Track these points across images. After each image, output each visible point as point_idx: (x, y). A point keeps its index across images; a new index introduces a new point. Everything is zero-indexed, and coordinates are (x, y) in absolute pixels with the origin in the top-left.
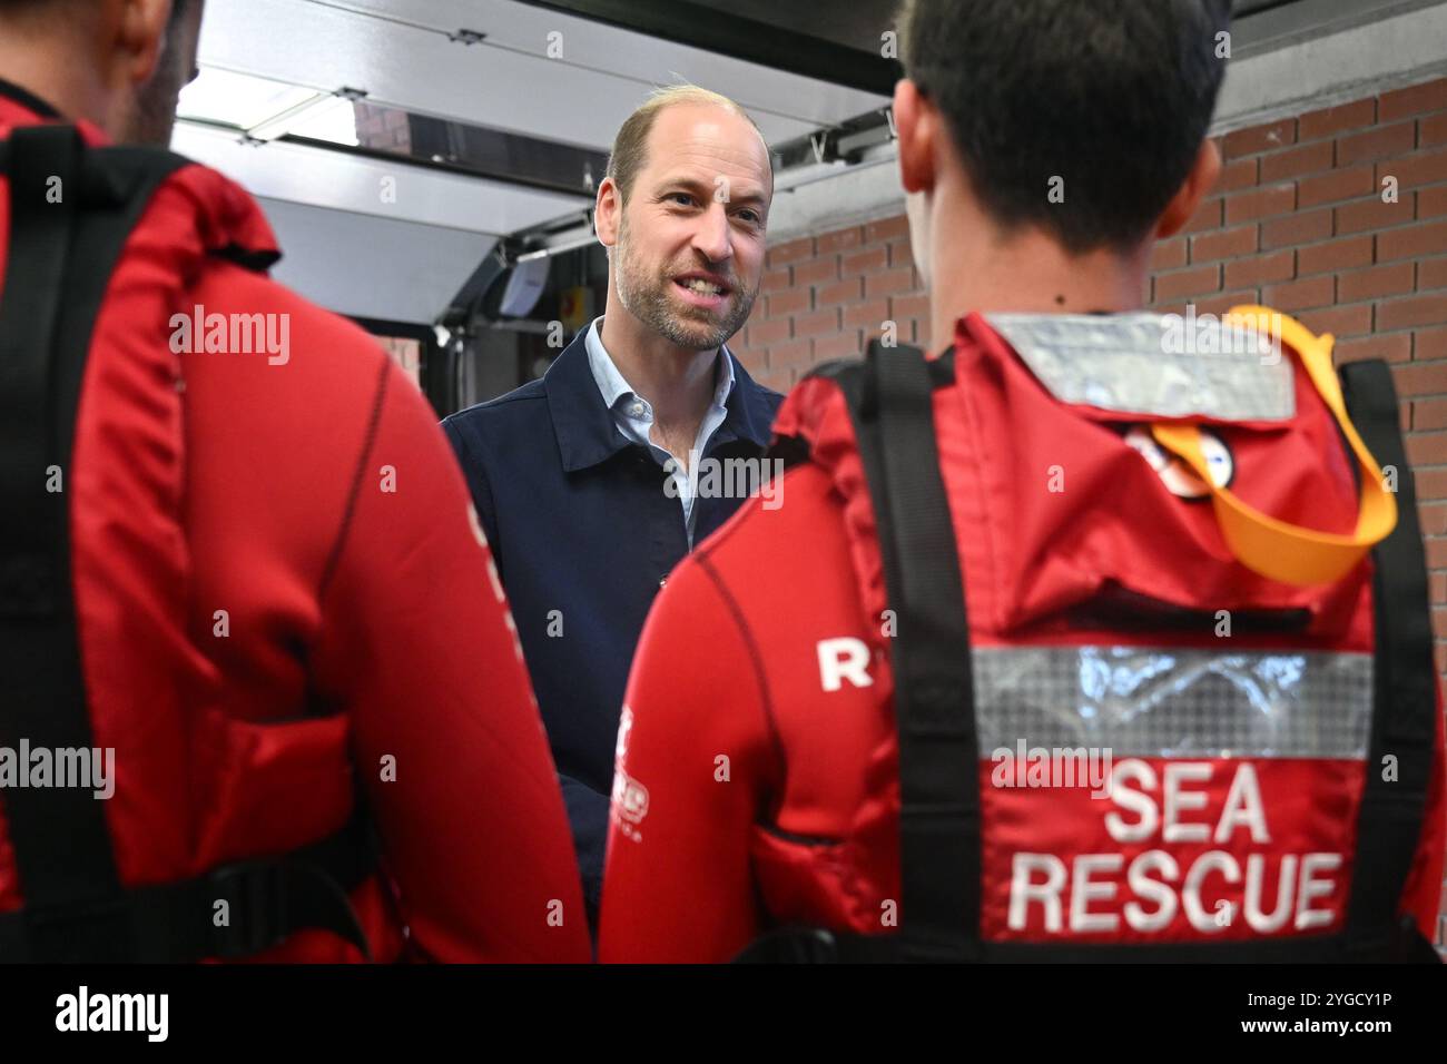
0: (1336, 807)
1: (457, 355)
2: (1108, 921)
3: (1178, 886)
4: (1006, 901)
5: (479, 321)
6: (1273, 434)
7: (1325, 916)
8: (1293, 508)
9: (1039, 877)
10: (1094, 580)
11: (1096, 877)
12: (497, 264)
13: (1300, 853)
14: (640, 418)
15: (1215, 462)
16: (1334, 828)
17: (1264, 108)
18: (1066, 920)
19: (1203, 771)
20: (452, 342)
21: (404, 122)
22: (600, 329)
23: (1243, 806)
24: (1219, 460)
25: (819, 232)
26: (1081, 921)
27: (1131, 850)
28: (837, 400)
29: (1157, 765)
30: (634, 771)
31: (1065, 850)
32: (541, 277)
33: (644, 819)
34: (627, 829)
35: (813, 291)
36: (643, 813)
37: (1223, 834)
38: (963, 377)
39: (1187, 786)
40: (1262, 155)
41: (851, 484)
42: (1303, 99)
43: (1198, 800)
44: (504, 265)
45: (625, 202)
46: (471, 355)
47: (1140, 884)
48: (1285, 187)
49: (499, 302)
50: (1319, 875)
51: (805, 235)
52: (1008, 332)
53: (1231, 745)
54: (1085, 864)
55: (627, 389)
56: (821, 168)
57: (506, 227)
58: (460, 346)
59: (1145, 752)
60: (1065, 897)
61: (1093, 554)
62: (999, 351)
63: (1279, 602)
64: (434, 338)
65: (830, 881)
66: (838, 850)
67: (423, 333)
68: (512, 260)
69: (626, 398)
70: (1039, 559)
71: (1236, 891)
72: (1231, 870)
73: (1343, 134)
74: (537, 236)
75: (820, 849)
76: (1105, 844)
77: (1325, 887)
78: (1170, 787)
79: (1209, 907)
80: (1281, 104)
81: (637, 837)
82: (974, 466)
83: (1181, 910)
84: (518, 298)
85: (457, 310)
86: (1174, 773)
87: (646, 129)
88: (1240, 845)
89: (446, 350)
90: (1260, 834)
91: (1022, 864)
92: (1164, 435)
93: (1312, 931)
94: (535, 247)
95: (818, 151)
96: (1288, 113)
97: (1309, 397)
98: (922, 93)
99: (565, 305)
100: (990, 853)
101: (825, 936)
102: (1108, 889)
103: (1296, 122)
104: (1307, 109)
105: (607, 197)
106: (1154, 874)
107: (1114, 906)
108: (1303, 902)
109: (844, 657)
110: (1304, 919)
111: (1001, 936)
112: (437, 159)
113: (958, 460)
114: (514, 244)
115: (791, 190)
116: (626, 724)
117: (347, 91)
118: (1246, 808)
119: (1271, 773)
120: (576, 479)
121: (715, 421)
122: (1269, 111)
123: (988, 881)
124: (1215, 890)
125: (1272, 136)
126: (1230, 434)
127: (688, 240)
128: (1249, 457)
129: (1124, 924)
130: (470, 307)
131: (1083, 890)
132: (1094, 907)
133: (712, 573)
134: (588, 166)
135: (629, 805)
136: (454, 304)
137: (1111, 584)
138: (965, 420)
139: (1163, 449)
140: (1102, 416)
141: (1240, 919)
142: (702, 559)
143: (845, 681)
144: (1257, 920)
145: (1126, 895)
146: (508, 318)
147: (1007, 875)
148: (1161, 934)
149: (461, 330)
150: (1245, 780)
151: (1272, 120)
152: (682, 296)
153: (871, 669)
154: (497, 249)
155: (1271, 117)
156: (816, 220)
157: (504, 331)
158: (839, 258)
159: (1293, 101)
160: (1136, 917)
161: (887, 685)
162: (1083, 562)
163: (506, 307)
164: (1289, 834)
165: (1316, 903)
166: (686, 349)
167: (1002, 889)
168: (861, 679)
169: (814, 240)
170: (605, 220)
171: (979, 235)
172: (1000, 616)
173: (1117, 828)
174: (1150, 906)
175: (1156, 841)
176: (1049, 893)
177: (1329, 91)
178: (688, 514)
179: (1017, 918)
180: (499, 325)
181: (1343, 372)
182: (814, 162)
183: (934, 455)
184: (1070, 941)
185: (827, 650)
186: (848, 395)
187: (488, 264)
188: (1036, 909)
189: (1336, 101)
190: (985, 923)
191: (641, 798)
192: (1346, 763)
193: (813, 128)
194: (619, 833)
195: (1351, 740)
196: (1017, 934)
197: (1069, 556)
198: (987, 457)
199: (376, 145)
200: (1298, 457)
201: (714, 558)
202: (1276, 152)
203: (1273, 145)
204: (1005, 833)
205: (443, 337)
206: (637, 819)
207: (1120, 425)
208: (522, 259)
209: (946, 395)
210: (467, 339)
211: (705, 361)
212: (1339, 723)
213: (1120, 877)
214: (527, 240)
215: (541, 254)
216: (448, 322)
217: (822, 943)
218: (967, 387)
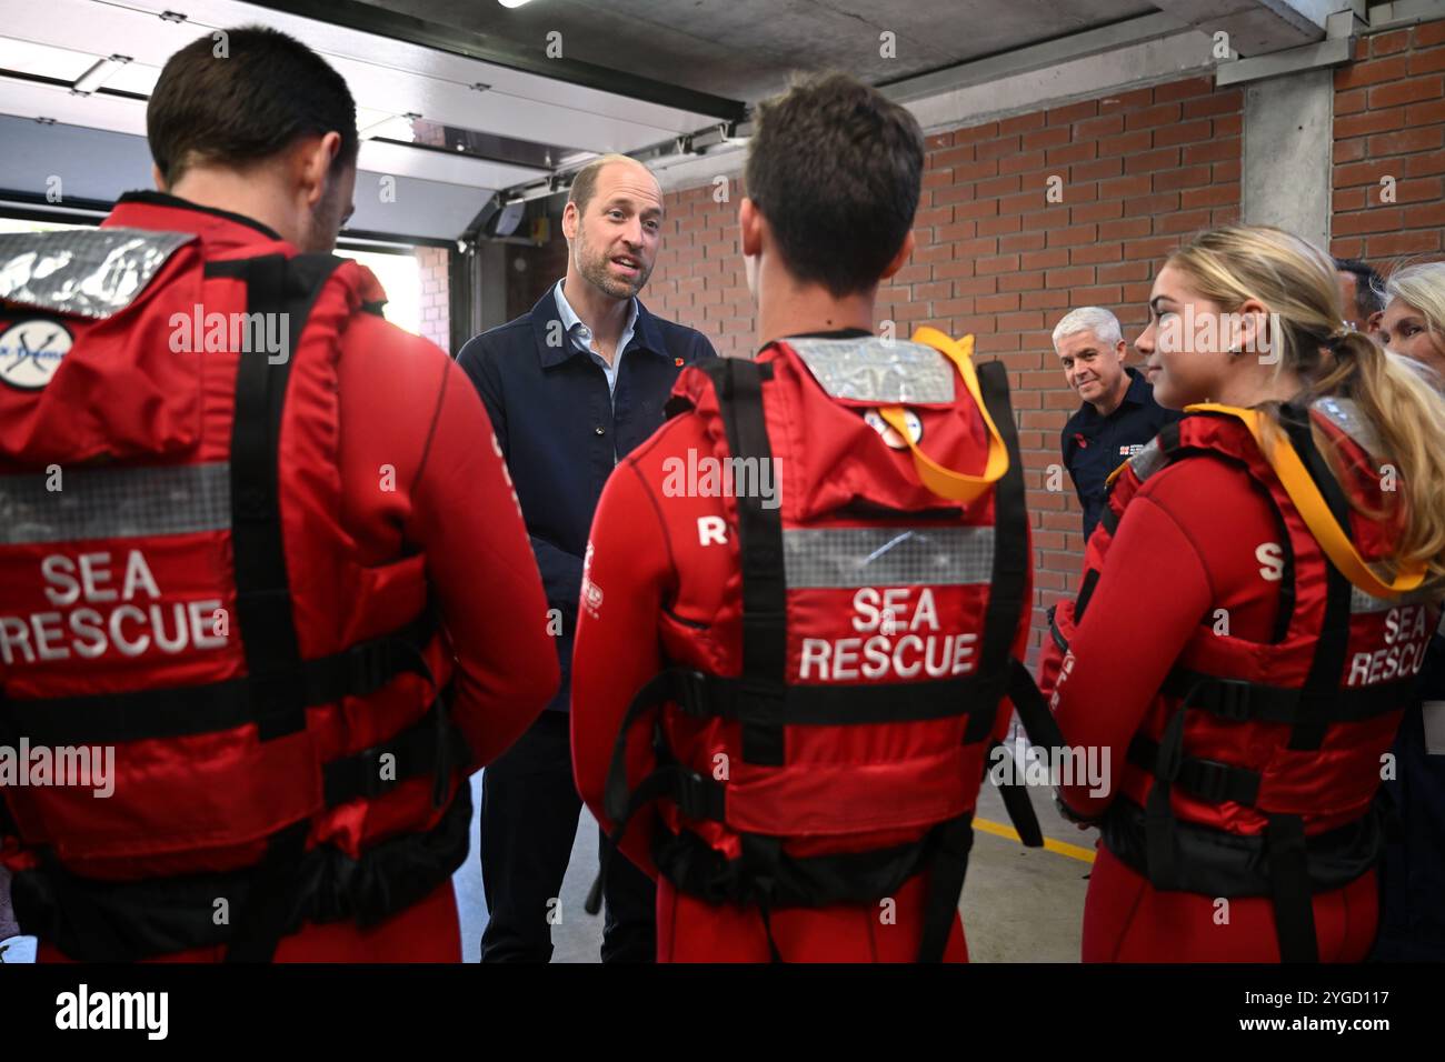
0: (974, 609)
1: (470, 257)
2: (853, 673)
3: (890, 654)
4: (798, 664)
5: (483, 237)
6: (942, 412)
7: (968, 666)
8: (951, 461)
9: (817, 651)
10: (849, 495)
11: (847, 650)
12: (494, 207)
13: (955, 635)
14: (585, 337)
15: (912, 428)
16: (973, 620)
17: (935, 126)
18: (830, 673)
19: (905, 593)
20: (467, 250)
21: (442, 129)
22: (563, 285)
23: (925, 611)
24: (914, 426)
25: (681, 190)
26: (838, 673)
27: (866, 636)
28: (710, 386)
29: (880, 591)
30: (594, 579)
31: (831, 638)
32: (520, 213)
33: (600, 607)
34: (590, 611)
35: (677, 223)
36: (600, 603)
37: (914, 626)
38: (777, 374)
39: (896, 601)
40: (934, 152)
41: (717, 434)
42: (958, 122)
43: (902, 608)
44: (498, 207)
45: (582, 216)
46: (478, 257)
47: (870, 653)
48: (948, 171)
49: (495, 227)
50: (965, 645)
51: (673, 191)
52: (802, 353)
53: (920, 579)
54: (841, 644)
55: (578, 321)
56: (682, 156)
57: (499, 185)
58: (472, 252)
59: (874, 584)
60: (831, 661)
61: (848, 481)
62: (797, 366)
63: (946, 505)
64: (457, 247)
65: (703, 648)
66: (708, 632)
67: (451, 245)
68: (503, 204)
69: (578, 325)
70: (820, 484)
71: (921, 655)
72: (918, 645)
73: (980, 142)
74: (518, 190)
75: (698, 630)
76: (852, 633)
77: (968, 651)
78: (887, 601)
79: (907, 663)
80: (945, 124)
81: (596, 615)
82: (784, 427)
83: (892, 666)
84: (506, 225)
85: (471, 232)
86: (889, 594)
87: (594, 178)
88: (924, 631)
89: (464, 255)
90: (934, 625)
91: (808, 645)
92: (885, 414)
93: (962, 675)
94: (516, 196)
95: (680, 147)
96: (948, 129)
97: (962, 390)
98: (756, 204)
99: (533, 228)
100: (790, 638)
101: (700, 675)
102: (853, 657)
103: (953, 134)
104: (961, 127)
105: (570, 212)
106: (878, 648)
107: (857, 665)
108: (956, 660)
109: (712, 527)
110: (957, 669)
111: (796, 681)
112: (460, 148)
113: (777, 424)
114: (505, 195)
115: (665, 168)
116: (590, 553)
117: (410, 114)
118: (927, 610)
119: (941, 594)
120: (548, 371)
121: (627, 338)
122: (939, 128)
123: (789, 652)
124: (910, 656)
125: (939, 142)
126: (920, 411)
127: (619, 238)
128: (931, 424)
129: (862, 675)
130: (478, 231)
131: (840, 657)
132: (846, 666)
133: (639, 473)
134: (548, 153)
135: (591, 597)
136: (469, 229)
137: (858, 498)
138: (779, 400)
139: (884, 421)
140: (852, 404)
141: (923, 670)
142: (633, 463)
143: (712, 540)
144: (932, 670)
145: (863, 659)
146: (500, 236)
147: (800, 650)
148: (881, 679)
149: (473, 243)
150: (927, 598)
151: (939, 133)
152: (616, 268)
153: (727, 534)
154: (494, 198)
155: (939, 131)
156: (679, 183)
157: (499, 244)
158: (692, 205)
159: (952, 122)
160: (867, 670)
161: (737, 547)
162: (842, 485)
163: (499, 230)
164: (949, 625)
165: (963, 660)
166: (613, 297)
167: (796, 657)
168: (721, 540)
169: (678, 194)
170: (569, 226)
171: (786, 284)
172: (798, 512)
173: (858, 625)
174: (875, 665)
175: (877, 632)
176: (822, 660)
177: (972, 117)
178: (612, 390)
179: (804, 672)
180: (495, 240)
181: (981, 371)
182: (678, 153)
183: (763, 420)
184: (832, 684)
185: (703, 523)
186: (716, 385)
187: (489, 206)
188: (815, 668)
189: (975, 123)
190: (787, 675)
191: (598, 595)
192: (979, 586)
193: (678, 135)
194: (585, 612)
195: (982, 573)
196: (805, 681)
197: (835, 482)
198: (792, 423)
199: (424, 141)
200: (956, 427)
201: (640, 465)
202: (941, 151)
203: (941, 147)
204: (799, 628)
205: (462, 247)
206: (597, 606)
207: (861, 410)
208: (509, 203)
209: (768, 385)
210: (476, 248)
211: (622, 304)
212: (976, 564)
213: (860, 650)
214: (512, 193)
215: (520, 201)
216: (466, 239)
217: (699, 680)
218: (780, 381)
